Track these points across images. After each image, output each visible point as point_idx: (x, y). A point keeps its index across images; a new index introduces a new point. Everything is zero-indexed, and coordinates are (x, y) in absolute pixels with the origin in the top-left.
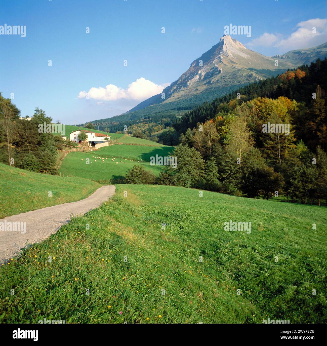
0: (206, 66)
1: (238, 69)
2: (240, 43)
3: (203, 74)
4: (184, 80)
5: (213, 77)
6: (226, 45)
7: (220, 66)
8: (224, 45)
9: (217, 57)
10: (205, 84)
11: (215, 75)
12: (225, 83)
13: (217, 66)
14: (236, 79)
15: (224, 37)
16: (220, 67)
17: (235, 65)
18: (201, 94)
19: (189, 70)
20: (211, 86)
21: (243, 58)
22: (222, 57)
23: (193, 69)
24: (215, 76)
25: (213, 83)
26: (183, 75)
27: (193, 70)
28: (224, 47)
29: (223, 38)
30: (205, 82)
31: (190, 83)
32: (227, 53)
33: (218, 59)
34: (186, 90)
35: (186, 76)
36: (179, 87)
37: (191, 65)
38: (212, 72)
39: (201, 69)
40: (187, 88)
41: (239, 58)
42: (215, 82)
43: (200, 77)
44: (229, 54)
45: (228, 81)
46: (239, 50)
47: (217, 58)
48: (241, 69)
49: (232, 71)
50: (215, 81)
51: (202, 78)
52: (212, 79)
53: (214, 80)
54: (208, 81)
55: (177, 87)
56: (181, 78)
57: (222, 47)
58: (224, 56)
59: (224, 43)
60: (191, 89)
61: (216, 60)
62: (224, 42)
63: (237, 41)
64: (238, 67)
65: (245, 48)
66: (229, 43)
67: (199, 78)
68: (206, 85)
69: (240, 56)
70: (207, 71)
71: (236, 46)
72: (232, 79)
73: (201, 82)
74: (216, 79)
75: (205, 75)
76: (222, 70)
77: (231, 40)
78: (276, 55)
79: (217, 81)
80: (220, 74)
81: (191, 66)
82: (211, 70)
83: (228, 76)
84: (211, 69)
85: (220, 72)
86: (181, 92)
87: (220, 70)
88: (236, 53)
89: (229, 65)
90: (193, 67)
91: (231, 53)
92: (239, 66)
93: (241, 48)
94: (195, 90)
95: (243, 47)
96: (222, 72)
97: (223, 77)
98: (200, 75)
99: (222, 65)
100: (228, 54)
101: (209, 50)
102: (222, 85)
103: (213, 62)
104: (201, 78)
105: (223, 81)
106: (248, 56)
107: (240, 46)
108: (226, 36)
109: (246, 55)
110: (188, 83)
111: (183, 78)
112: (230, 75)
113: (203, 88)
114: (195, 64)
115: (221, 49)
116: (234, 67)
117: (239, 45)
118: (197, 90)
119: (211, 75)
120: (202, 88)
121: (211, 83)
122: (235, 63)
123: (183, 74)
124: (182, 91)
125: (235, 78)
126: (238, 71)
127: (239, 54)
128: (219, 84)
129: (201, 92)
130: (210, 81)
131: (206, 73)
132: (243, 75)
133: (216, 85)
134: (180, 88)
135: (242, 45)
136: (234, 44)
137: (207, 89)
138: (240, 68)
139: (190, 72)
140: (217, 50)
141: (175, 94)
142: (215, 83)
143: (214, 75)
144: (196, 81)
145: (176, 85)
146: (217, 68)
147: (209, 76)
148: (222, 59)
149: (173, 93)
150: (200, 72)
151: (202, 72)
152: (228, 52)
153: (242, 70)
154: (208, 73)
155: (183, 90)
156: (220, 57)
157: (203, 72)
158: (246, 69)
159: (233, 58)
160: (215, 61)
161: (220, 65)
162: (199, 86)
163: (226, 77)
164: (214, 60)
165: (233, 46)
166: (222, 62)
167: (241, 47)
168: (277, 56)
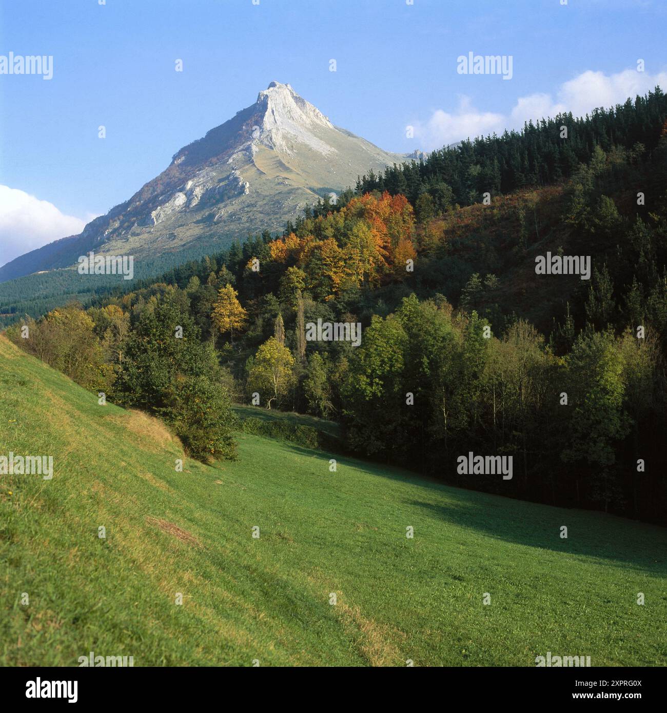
0: (210, 169)
1: (290, 187)
2: (317, 111)
3: (198, 192)
4: (146, 204)
5: (222, 205)
6: (273, 112)
7: (244, 175)
8: (268, 113)
9: (241, 147)
10: (198, 222)
11: (229, 198)
12: (248, 224)
13: (238, 173)
14: (278, 216)
15: (271, 89)
16: (245, 177)
17: (285, 175)
18: (182, 249)
19: (166, 173)
20: (214, 228)
21: (316, 156)
22: (255, 149)
23: (176, 173)
24: (228, 202)
25: (220, 222)
26: (146, 189)
27: (177, 175)
28: (265, 119)
29: (266, 92)
30: (199, 218)
31: (158, 216)
32: (271, 139)
33: (244, 152)
34: (146, 236)
35: (154, 191)
36: (126, 224)
37: (175, 158)
38: (221, 190)
39: (195, 176)
40: (148, 230)
41: (305, 152)
42: (226, 219)
43: (189, 201)
44: (278, 140)
45: (258, 220)
46: (309, 130)
47: (243, 150)
48: (298, 189)
49: (273, 192)
50: (225, 217)
51: (195, 202)
52: (219, 209)
53: (223, 212)
54: (207, 214)
55: (122, 223)
56: (138, 195)
57: (262, 117)
58: (263, 147)
59: (269, 106)
60: (159, 234)
61: (237, 156)
62: (269, 102)
63: (307, 103)
64: (293, 183)
65: (330, 126)
66: (284, 107)
67: (186, 203)
68: (201, 226)
69: (310, 149)
70: (210, 186)
71: (304, 117)
72: (268, 214)
73: (189, 215)
74: (230, 209)
75: (203, 194)
76: (248, 185)
77: (291, 100)
78: (416, 152)
79: (231, 216)
80: (243, 198)
81: (173, 162)
82: (221, 184)
83: (261, 206)
84: (220, 181)
85: (243, 192)
86: (131, 239)
87: (243, 187)
88: (300, 140)
89: (271, 173)
90: (179, 165)
91: (284, 137)
92: (295, 180)
93: (317, 124)
94: (170, 238)
95: (324, 121)
96: (247, 191)
97: (248, 206)
98: (190, 195)
99: (252, 172)
100: (274, 140)
101: (229, 121)
102: (241, 231)
103: (231, 161)
104: (190, 204)
105: (244, 219)
106: (333, 149)
107: (315, 120)
108: (276, 89)
109: (328, 147)
110: (154, 214)
111: (146, 196)
112: (265, 204)
113: (190, 232)
114: (183, 158)
115: (259, 122)
116: (281, 181)
117: (312, 113)
118: (173, 236)
119: (218, 197)
120: (188, 234)
121: (215, 220)
122: (287, 169)
123: (147, 185)
124: (134, 234)
125: (277, 214)
126: (289, 193)
127: (307, 142)
128: (233, 226)
129: (184, 245)
130: (212, 216)
131: (207, 189)
132: (297, 205)
133: (226, 228)
134: (129, 227)
135: (321, 115)
136: (298, 110)
137: (199, 238)
138: (295, 185)
139: (166, 180)
140: (247, 124)
141: (113, 243)
142: (225, 222)
143: (226, 198)
144: (177, 209)
145: (121, 217)
146: (236, 179)
147: (212, 198)
148: (254, 153)
149: (108, 239)
150: (190, 184)
151: (195, 186)
152: (274, 136)
153: (300, 191)
154: (213, 189)
155: (138, 235)
156: (248, 149)
157: (197, 186)
158: (310, 189)
159: (289, 152)
160: (234, 156)
161: (247, 170)
162: (181, 225)
163: (255, 209)
164: (233, 154)
165: (296, 116)
166: (253, 162)
167: (319, 122)
168: (418, 153)
